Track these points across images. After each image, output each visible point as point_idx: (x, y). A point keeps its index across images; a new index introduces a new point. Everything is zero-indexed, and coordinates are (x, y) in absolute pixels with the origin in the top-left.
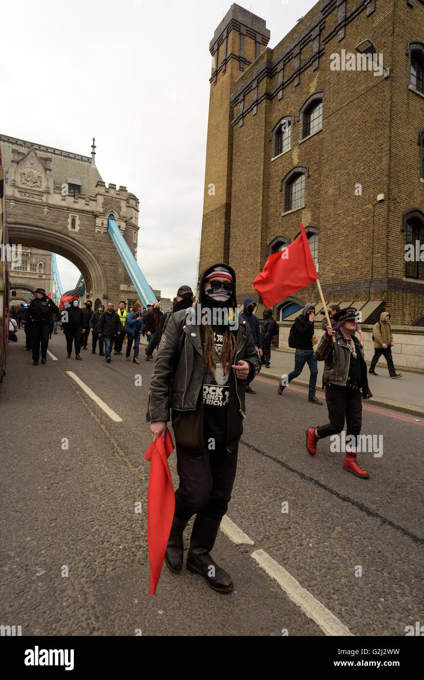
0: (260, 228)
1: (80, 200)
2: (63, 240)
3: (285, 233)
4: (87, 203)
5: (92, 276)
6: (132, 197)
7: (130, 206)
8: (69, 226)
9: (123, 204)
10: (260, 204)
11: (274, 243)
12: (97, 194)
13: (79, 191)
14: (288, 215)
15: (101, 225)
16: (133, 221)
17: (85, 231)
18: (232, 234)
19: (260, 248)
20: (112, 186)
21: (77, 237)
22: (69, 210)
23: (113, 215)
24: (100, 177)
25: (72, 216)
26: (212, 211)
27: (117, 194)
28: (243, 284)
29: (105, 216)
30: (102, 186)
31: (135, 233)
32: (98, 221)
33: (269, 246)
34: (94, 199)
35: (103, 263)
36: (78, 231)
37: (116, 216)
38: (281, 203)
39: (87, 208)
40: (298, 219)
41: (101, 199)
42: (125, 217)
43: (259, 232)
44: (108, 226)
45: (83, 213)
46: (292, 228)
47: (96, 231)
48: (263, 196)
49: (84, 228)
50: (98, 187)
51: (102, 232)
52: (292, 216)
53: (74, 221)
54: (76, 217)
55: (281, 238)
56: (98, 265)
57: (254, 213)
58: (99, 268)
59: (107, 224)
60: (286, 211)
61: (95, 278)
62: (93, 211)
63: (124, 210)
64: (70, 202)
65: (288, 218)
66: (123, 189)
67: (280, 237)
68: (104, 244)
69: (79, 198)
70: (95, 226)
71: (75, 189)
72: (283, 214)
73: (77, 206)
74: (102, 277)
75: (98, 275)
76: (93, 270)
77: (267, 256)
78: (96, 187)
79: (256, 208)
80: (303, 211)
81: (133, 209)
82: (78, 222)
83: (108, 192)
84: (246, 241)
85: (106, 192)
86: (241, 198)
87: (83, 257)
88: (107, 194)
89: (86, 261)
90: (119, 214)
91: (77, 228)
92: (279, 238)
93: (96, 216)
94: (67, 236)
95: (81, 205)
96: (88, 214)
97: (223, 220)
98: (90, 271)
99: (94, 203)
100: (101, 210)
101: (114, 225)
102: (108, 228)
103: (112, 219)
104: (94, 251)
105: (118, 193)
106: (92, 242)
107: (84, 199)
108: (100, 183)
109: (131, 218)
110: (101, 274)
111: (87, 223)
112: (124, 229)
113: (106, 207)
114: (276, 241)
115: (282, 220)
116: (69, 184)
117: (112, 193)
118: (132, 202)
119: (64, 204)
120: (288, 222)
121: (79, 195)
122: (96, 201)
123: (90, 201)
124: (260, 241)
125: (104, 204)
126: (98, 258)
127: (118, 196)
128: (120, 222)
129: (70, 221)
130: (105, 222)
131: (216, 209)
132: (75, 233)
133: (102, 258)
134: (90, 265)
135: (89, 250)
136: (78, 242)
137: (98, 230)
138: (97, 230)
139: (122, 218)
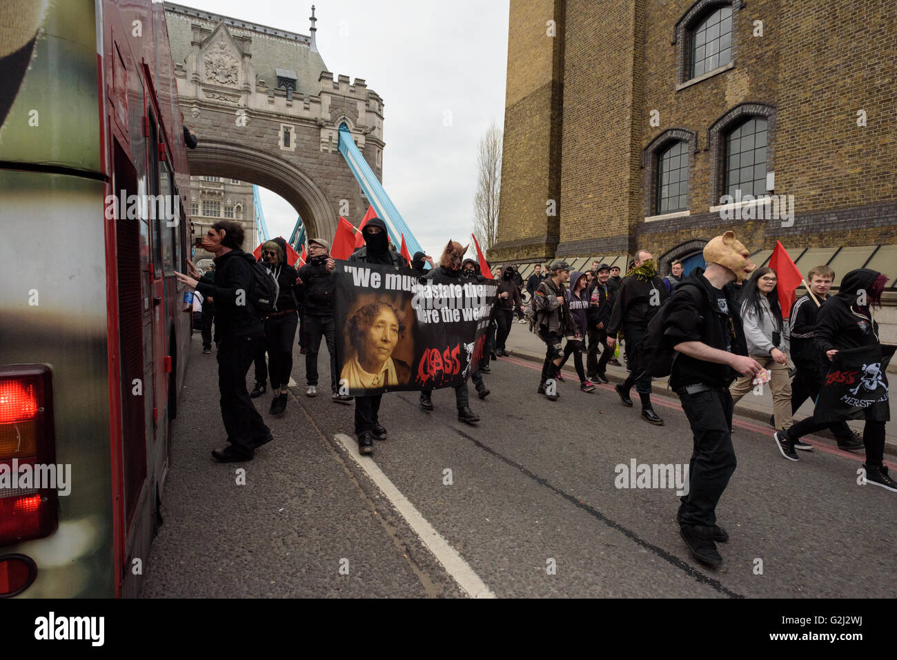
0: (628, 117)
1: (295, 102)
2: (271, 164)
3: (685, 122)
4: (307, 106)
5: (316, 220)
6: (373, 96)
7: (371, 109)
8: (281, 143)
9: (361, 106)
10: (629, 71)
11: (657, 143)
12: (321, 92)
13: (294, 88)
14: (692, 88)
15: (328, 141)
16: (375, 133)
17: (305, 150)
18: (566, 135)
19: (629, 155)
20: (344, 79)
21: (294, 160)
22: (280, 118)
23: (346, 125)
24: (324, 66)
25: (284, 127)
26: (524, 98)
27: (351, 91)
28: (592, 221)
29: (334, 126)
30: (328, 78)
31: (379, 151)
32: (325, 134)
33: (646, 149)
34: (317, 99)
35: (333, 199)
36: (293, 150)
37: (351, 125)
38: (674, 65)
39: (306, 114)
40: (715, 91)
41: (327, 100)
42: (363, 127)
43: (627, 124)
44: (339, 141)
45: (302, 122)
46: (703, 110)
47: (321, 150)
48: (635, 58)
49: (303, 146)
50: (323, 80)
51: (330, 151)
52: (701, 87)
53: (287, 135)
54: (291, 128)
55: (674, 132)
56: (325, 202)
57: (614, 92)
58: (327, 207)
59: (337, 139)
60: (684, 81)
61: (321, 222)
62: (316, 118)
63: (363, 117)
64: (280, 105)
65: (691, 93)
66: (360, 83)
67: (672, 130)
68: (334, 169)
69: (294, 98)
70: (319, 142)
71: (287, 85)
72: (679, 87)
73: (291, 112)
74: (331, 220)
75: (326, 217)
76: (317, 210)
77: (642, 168)
78: (319, 80)
79: (619, 81)
80: (729, 76)
81: (375, 115)
82: (293, 137)
83: (338, 89)
84: (598, 144)
85: (335, 88)
86: (585, 67)
87: (302, 191)
88: (336, 92)
89: (307, 197)
90: (355, 122)
91: (293, 146)
92: (669, 133)
93: (321, 127)
94: (278, 158)
95: (297, 109)
96: (308, 123)
97: (548, 112)
98: (314, 212)
99: (317, 105)
100: (328, 117)
101: (347, 138)
102: (339, 144)
103: (344, 131)
104: (320, 181)
105: (353, 89)
106: (315, 166)
107: (302, 100)
108: (325, 75)
109: (374, 128)
110: (330, 216)
111: (307, 137)
112: (363, 146)
113: (335, 112)
114: (662, 139)
115: (677, 99)
116: (278, 77)
117: (344, 89)
118: (373, 103)
119: (272, 108)
120: (690, 100)
121: (294, 95)
122: (319, 102)
123: (312, 104)
124: (628, 141)
125: (333, 108)
126: (325, 192)
127: (353, 95)
128: (357, 136)
129: (281, 134)
130: (335, 135)
131: (533, 95)
132: (290, 153)
133: (331, 191)
134: (313, 202)
135: (312, 180)
136: (295, 167)
137: (325, 148)
138: (322, 148)
139: (358, 129)
